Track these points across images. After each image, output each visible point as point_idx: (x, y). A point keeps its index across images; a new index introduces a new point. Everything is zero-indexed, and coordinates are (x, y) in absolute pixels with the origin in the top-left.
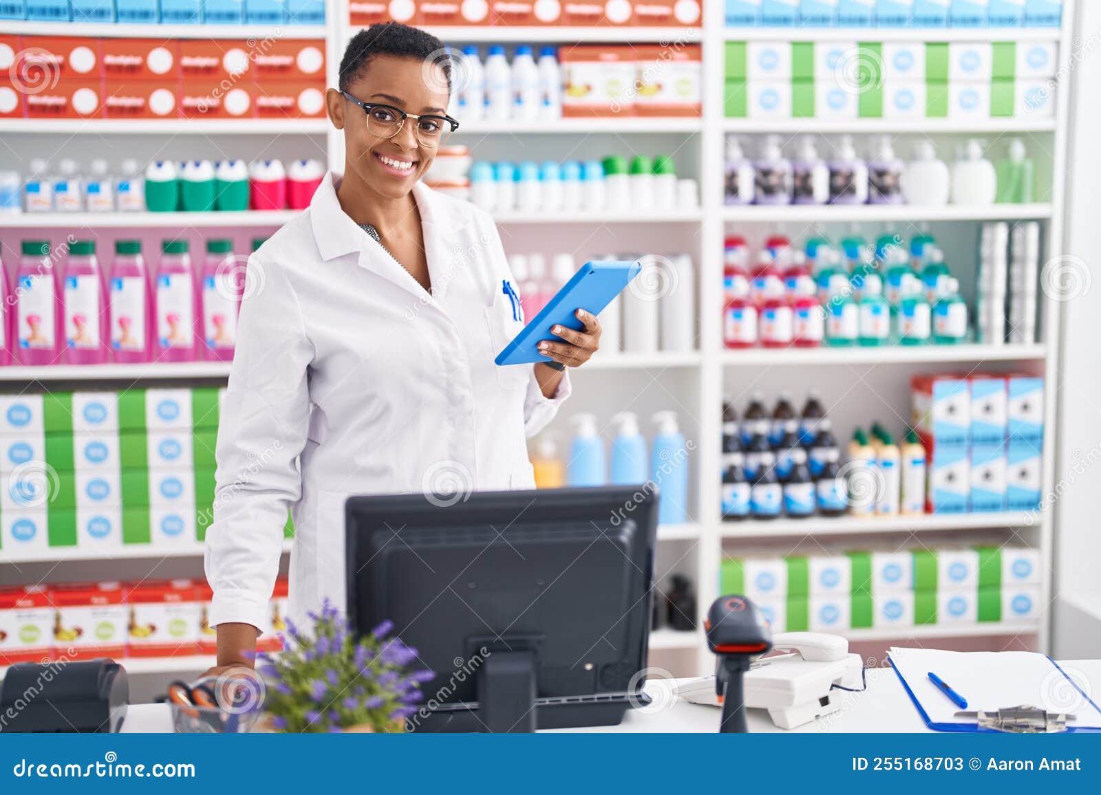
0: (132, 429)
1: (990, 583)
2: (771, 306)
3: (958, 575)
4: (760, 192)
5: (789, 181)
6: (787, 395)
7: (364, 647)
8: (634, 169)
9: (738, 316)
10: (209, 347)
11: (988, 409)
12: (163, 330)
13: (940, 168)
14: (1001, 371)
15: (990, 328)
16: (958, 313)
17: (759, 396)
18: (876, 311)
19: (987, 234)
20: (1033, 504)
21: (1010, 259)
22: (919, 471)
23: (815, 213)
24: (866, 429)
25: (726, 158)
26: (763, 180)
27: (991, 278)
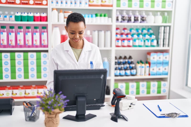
0: (13, 59)
1: (159, 87)
2: (124, 40)
3: (154, 86)
4: (122, 20)
5: (127, 18)
6: (126, 55)
7: (57, 96)
8: (101, 16)
9: (118, 41)
10: (26, 45)
11: (160, 58)
12: (18, 42)
13: (153, 17)
14: (162, 52)
15: (160, 44)
16: (155, 42)
17: (121, 55)
18: (142, 41)
19: (160, 28)
20: (167, 74)
21: (164, 33)
22: (148, 68)
23: (131, 24)
24: (139, 61)
25: (117, 14)
26: (123, 18)
27: (161, 36)
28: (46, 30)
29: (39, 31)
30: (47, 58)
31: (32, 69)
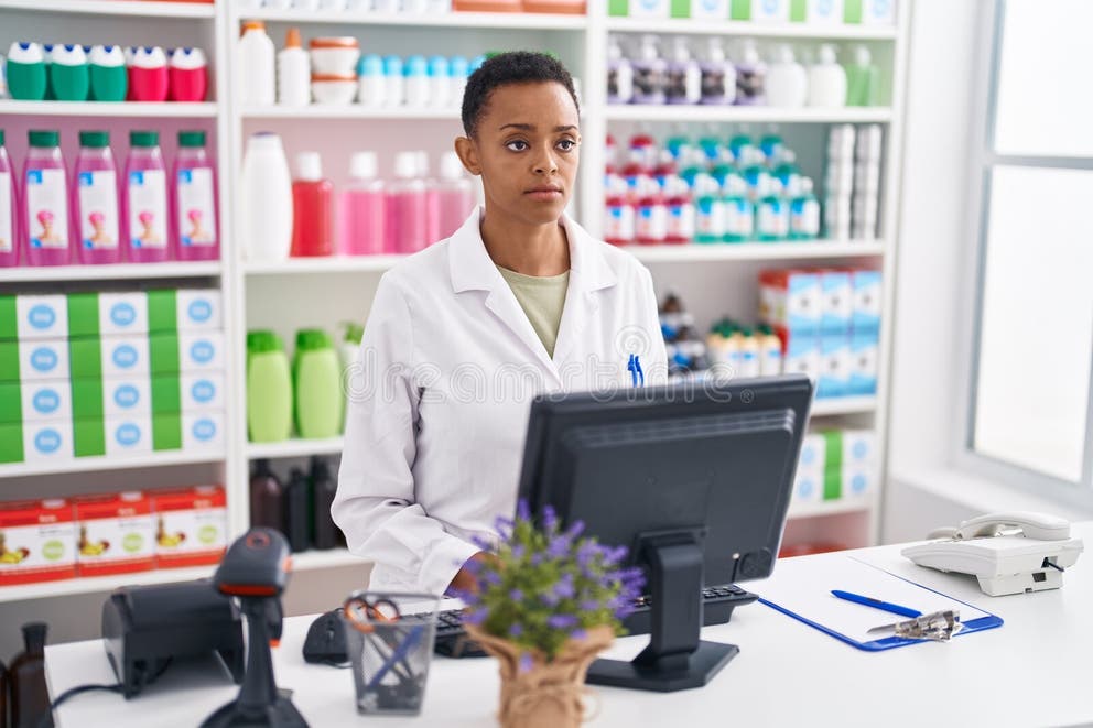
1: (833, 464)
2: (645, 204)
4: (638, 91)
5: (663, 81)
9: (617, 214)
10: (85, 247)
11: (835, 301)
12: (35, 229)
13: (796, 72)
14: (846, 266)
15: (836, 227)
16: (811, 209)
18: (742, 208)
19: (835, 135)
20: (870, 389)
21: (856, 159)
22: (775, 362)
23: (687, 113)
25: (608, 57)
26: (642, 80)
27: (839, 177)
28: (201, 154)
29: (164, 157)
30: (213, 322)
31: (124, 396)
